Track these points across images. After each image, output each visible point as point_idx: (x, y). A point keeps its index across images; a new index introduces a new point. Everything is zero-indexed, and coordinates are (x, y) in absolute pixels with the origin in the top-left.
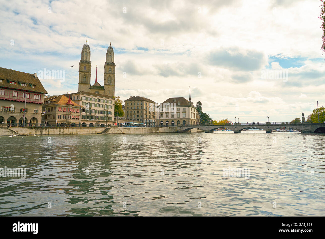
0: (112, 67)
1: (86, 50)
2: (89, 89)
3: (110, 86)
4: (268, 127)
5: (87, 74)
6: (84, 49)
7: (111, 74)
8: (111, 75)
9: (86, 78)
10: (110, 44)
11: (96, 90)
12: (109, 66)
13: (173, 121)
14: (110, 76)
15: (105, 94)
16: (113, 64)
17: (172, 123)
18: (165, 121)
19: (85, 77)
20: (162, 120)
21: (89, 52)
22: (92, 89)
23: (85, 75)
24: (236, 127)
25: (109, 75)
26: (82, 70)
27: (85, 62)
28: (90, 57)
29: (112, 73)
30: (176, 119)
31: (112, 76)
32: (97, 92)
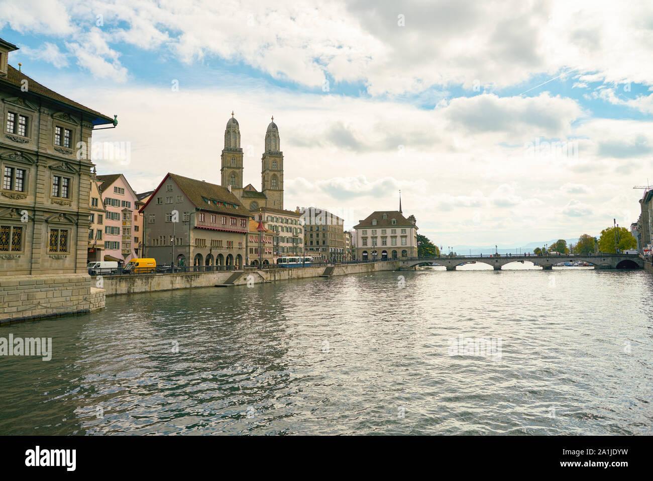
0: (278, 159)
1: (232, 129)
2: (242, 197)
3: (275, 192)
4: (548, 261)
5: (237, 171)
6: (230, 128)
7: (276, 171)
8: (276, 173)
9: (236, 178)
10: (272, 119)
11: (253, 200)
12: (274, 157)
13: (385, 252)
14: (274, 175)
15: (268, 206)
16: (280, 155)
17: (383, 256)
18: (370, 252)
19: (234, 177)
20: (366, 250)
21: (239, 133)
22: (246, 197)
23: (234, 173)
24: (497, 261)
25: (273, 173)
26: (229, 165)
27: (233, 151)
28: (240, 141)
29: (279, 169)
30: (390, 248)
31: (278, 174)
32: (254, 202)
